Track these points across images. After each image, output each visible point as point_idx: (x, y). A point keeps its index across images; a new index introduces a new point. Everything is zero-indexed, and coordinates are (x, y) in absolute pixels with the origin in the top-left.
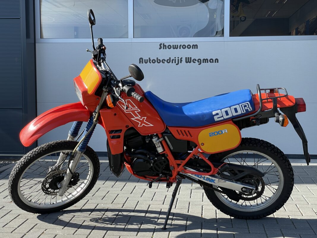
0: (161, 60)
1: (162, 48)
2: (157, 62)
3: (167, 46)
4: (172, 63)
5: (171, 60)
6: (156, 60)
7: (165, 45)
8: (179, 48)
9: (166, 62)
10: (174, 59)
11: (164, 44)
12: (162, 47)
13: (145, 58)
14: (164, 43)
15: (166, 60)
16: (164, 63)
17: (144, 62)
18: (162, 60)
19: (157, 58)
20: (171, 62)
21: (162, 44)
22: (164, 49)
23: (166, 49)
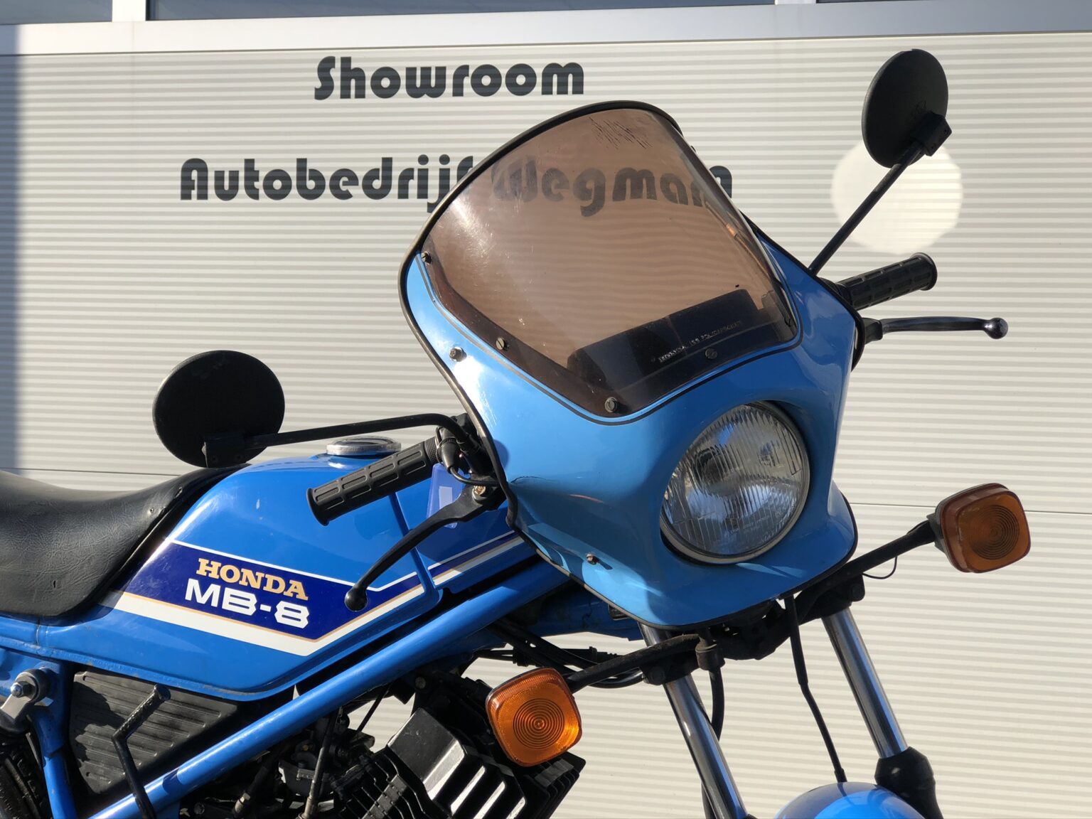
0: (328, 175)
1: (337, 92)
2: (302, 189)
3: (369, 75)
4: (403, 194)
5: (396, 174)
6: (293, 174)
7: (359, 70)
8: (449, 89)
9: (357, 191)
10: (416, 165)
11: (346, 61)
12: (337, 84)
13: (223, 160)
14: (346, 54)
15: (361, 175)
16: (347, 196)
17: (211, 192)
18: (336, 177)
19: (302, 163)
20: (394, 191)
21: (338, 65)
22: (345, 95)
23: (360, 94)
